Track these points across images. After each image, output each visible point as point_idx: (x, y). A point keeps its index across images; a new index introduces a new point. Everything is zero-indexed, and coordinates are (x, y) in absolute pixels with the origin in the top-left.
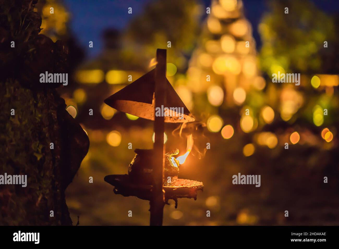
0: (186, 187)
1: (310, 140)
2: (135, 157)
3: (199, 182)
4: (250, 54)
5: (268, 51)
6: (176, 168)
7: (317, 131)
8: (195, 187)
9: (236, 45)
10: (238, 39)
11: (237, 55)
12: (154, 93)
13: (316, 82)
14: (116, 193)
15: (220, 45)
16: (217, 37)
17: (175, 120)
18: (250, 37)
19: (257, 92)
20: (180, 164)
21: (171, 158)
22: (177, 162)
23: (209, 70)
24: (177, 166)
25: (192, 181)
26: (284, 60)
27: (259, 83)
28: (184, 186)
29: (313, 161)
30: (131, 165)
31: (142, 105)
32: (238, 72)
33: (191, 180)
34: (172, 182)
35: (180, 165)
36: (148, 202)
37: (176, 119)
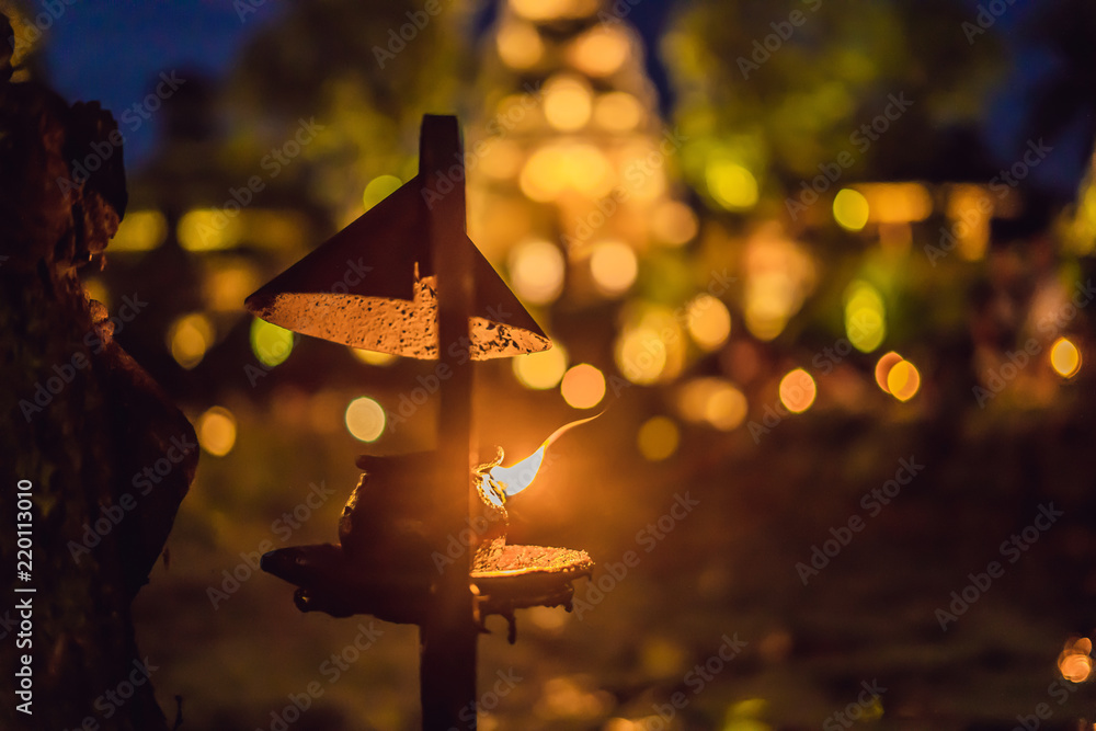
0: (541, 572)
1: (847, 393)
2: (360, 484)
3: (576, 552)
4: (641, 130)
5: (698, 120)
6: (499, 510)
7: (863, 364)
8: (569, 568)
9: (594, 104)
10: (600, 86)
11: (596, 136)
12: (416, 265)
13: (853, 209)
14: (304, 608)
15: (540, 106)
16: (530, 82)
17: (482, 352)
18: (638, 78)
19: (669, 251)
20: (509, 494)
21: (481, 479)
22: (499, 490)
23: (508, 190)
24: (500, 505)
25: (549, 548)
26: (751, 144)
27: (671, 223)
28: (535, 568)
29: (862, 460)
30: (348, 509)
31: (370, 309)
32: (604, 192)
33: (545, 546)
34: (490, 559)
35: (507, 497)
36: (414, 632)
37: (485, 347)
